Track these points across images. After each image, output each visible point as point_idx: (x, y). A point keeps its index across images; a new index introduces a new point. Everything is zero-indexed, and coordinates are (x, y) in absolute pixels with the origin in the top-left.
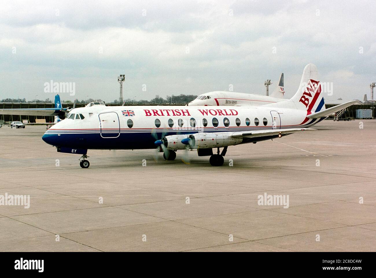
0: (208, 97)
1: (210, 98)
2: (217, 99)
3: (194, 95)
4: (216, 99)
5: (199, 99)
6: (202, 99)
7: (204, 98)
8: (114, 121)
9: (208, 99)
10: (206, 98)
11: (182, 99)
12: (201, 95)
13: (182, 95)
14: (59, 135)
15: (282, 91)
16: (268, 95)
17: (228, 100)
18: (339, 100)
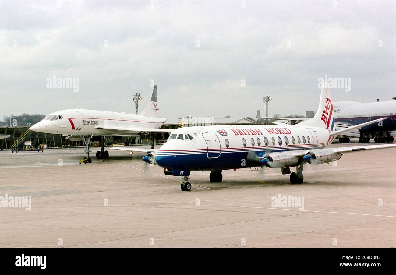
0: (59, 116)
1: (63, 118)
2: (72, 120)
3: (41, 114)
4: (70, 120)
5: (48, 119)
6: (52, 120)
7: (54, 118)
8: (216, 141)
9: (60, 119)
10: (57, 119)
11: (24, 119)
12: (50, 115)
13: (25, 114)
14: (175, 156)
15: (156, 107)
16: (137, 113)
17: (86, 120)
18: (227, 117)
